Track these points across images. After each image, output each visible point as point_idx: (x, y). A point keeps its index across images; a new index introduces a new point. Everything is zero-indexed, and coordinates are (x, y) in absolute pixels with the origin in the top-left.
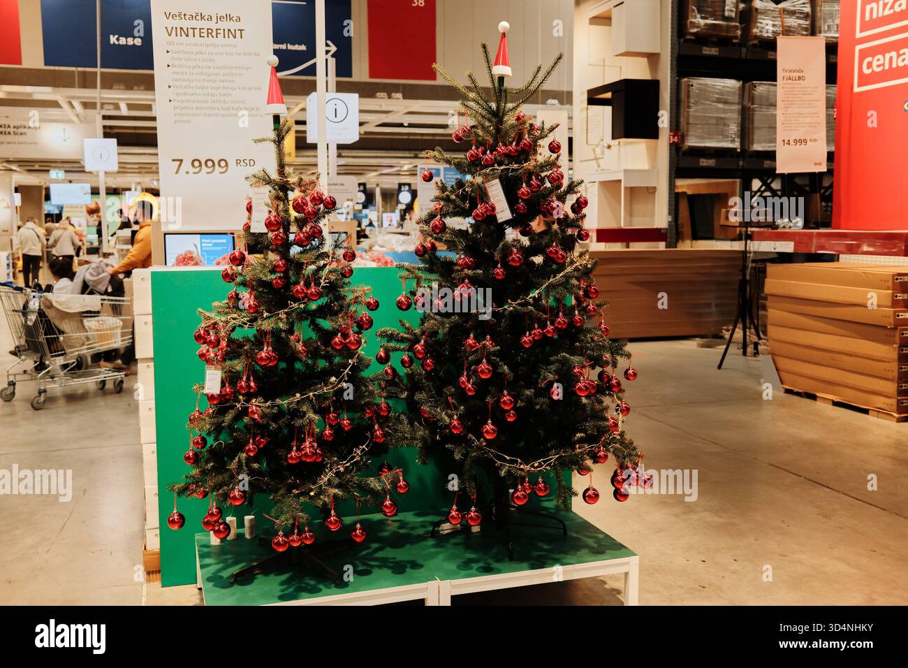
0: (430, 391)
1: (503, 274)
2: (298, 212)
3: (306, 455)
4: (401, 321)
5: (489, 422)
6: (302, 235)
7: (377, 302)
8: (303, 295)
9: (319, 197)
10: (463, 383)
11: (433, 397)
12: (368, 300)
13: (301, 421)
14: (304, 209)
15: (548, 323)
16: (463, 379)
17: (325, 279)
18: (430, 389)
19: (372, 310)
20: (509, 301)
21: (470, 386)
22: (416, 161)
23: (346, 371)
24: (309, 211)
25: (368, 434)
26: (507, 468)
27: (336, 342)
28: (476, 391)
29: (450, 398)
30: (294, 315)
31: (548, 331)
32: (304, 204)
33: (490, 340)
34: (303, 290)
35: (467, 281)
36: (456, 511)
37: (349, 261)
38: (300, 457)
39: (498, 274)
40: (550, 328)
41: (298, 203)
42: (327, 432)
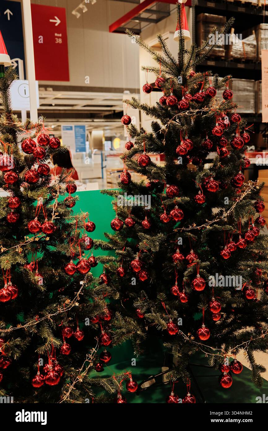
0: (145, 297)
1: (204, 199)
2: (27, 152)
3: (50, 379)
4: (105, 234)
5: (203, 326)
6: (31, 174)
7: (93, 224)
8: (38, 230)
9: (46, 138)
10: (176, 291)
11: (147, 302)
12: (86, 223)
13: (43, 348)
14: (33, 150)
15: (240, 237)
16: (175, 288)
17: (55, 212)
18: (144, 295)
19: (90, 231)
20: (207, 220)
21: (183, 295)
22: (58, 124)
23: (79, 293)
24: (38, 152)
25: (97, 338)
26: (213, 358)
27: (69, 268)
28: (189, 299)
29: (163, 303)
30: (29, 247)
31: (240, 244)
32: (33, 145)
33: (194, 253)
34: (37, 225)
35: (177, 207)
36: (174, 396)
37: (71, 193)
38: (43, 381)
39: (199, 199)
40: (242, 241)
41: (27, 144)
42: (64, 347)
